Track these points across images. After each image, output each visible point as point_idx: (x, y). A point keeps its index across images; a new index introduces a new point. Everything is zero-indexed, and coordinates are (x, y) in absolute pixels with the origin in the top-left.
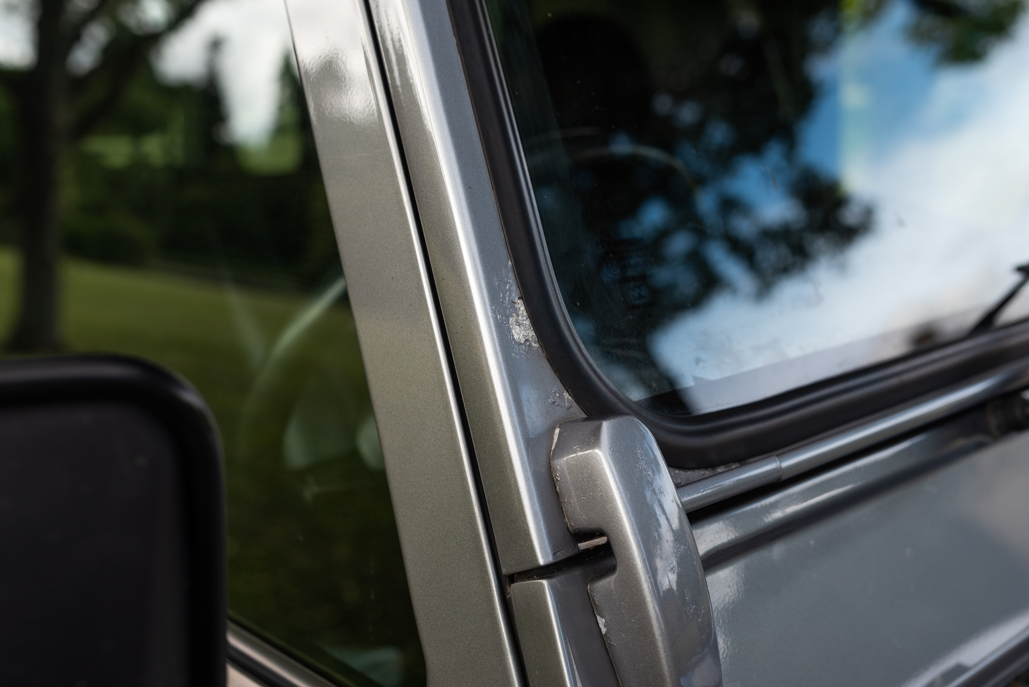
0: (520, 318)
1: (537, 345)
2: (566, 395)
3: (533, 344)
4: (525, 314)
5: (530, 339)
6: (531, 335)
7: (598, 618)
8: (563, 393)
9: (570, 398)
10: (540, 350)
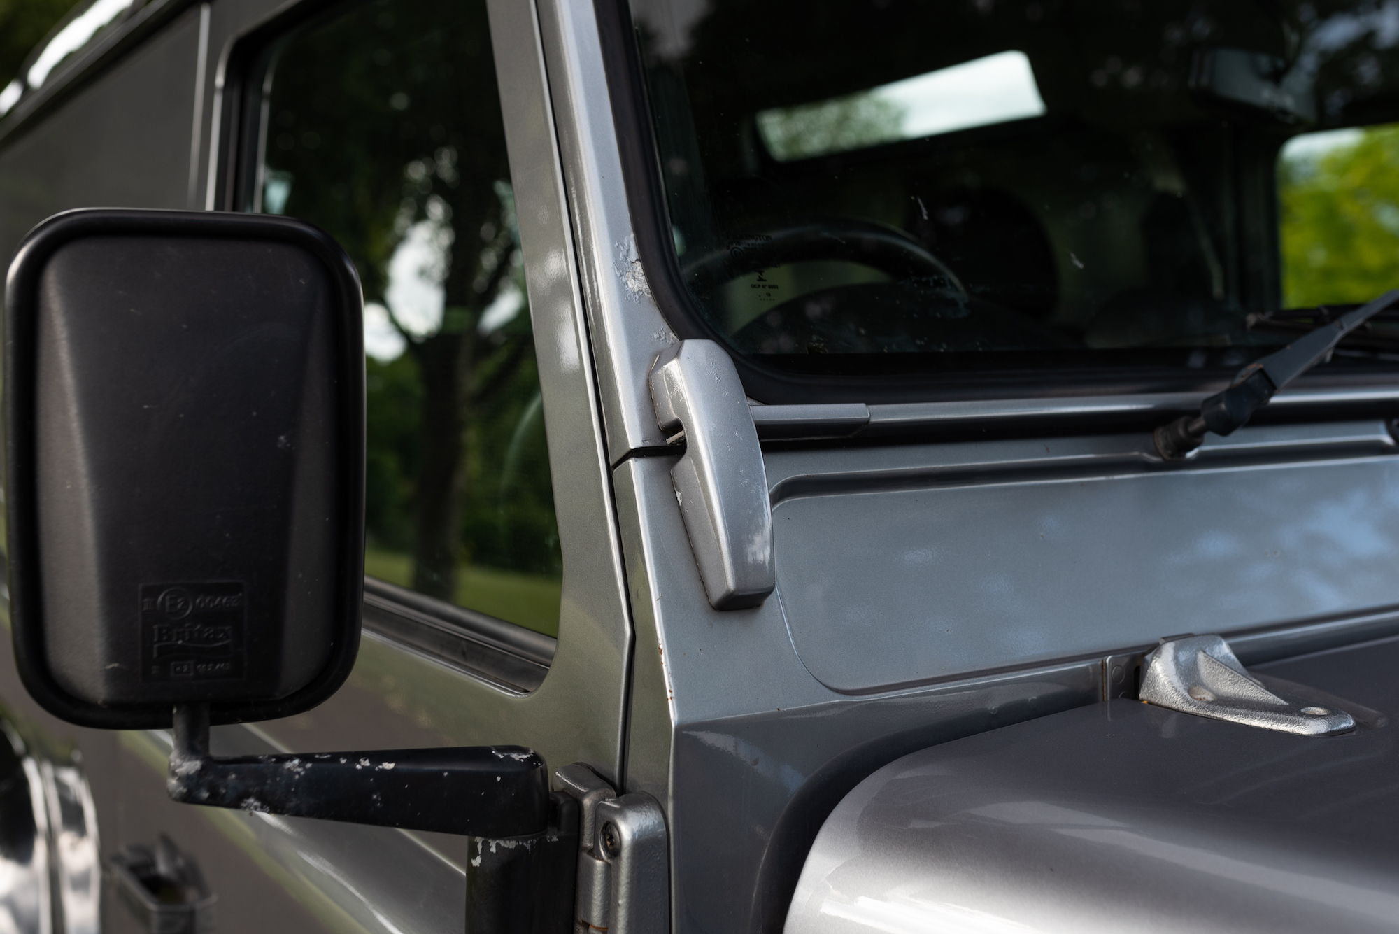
0: (636, 274)
1: (649, 296)
2: (672, 334)
3: (646, 294)
4: (641, 272)
5: (644, 290)
6: (644, 287)
7: (677, 492)
8: (669, 333)
9: (675, 337)
10: (652, 300)
